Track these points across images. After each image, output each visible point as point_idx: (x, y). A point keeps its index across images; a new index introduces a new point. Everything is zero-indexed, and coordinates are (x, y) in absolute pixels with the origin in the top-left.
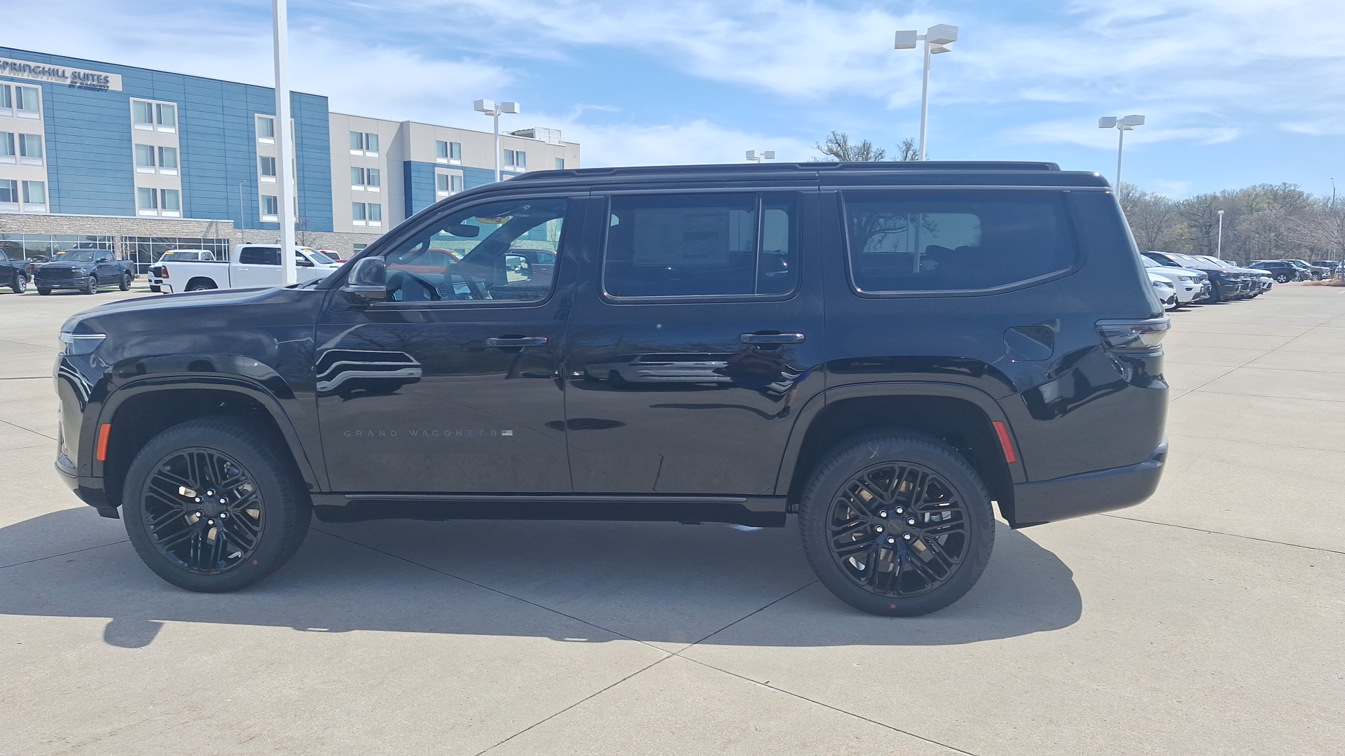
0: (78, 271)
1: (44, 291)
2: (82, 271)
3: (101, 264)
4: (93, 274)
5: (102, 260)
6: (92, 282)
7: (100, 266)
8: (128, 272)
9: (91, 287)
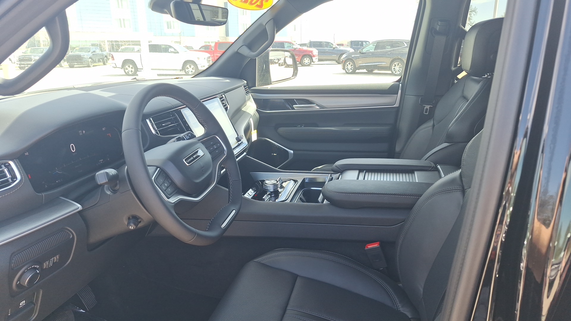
0: (84, 56)
1: (71, 66)
2: (85, 57)
3: (94, 53)
4: (90, 58)
5: (94, 52)
6: (90, 62)
7: (93, 54)
8: (106, 56)
9: (90, 64)
